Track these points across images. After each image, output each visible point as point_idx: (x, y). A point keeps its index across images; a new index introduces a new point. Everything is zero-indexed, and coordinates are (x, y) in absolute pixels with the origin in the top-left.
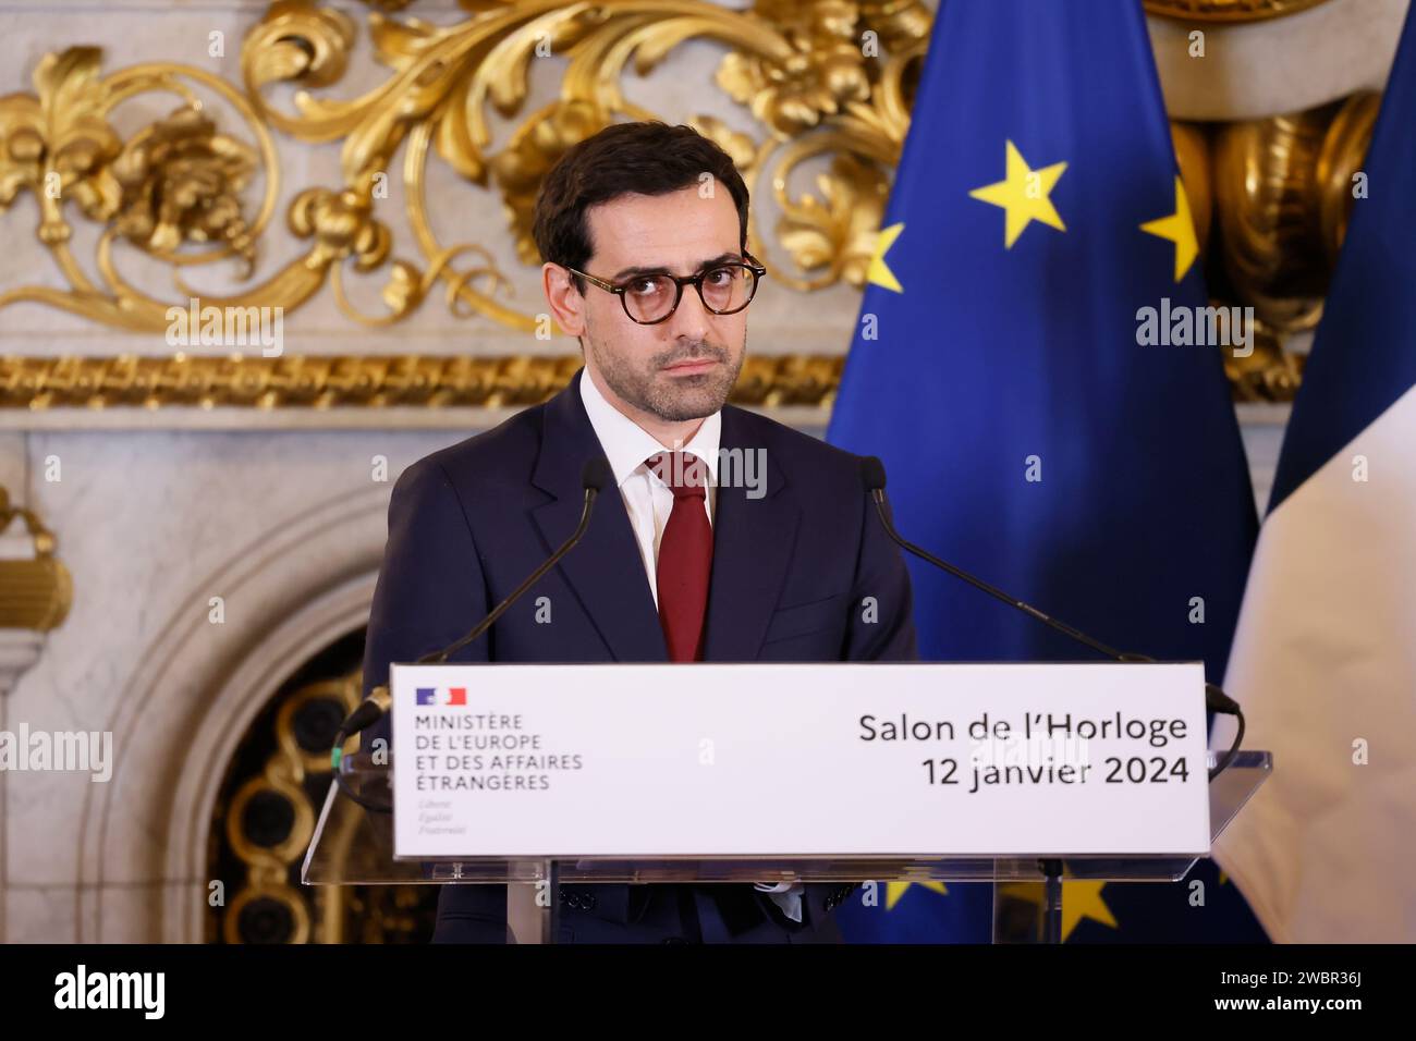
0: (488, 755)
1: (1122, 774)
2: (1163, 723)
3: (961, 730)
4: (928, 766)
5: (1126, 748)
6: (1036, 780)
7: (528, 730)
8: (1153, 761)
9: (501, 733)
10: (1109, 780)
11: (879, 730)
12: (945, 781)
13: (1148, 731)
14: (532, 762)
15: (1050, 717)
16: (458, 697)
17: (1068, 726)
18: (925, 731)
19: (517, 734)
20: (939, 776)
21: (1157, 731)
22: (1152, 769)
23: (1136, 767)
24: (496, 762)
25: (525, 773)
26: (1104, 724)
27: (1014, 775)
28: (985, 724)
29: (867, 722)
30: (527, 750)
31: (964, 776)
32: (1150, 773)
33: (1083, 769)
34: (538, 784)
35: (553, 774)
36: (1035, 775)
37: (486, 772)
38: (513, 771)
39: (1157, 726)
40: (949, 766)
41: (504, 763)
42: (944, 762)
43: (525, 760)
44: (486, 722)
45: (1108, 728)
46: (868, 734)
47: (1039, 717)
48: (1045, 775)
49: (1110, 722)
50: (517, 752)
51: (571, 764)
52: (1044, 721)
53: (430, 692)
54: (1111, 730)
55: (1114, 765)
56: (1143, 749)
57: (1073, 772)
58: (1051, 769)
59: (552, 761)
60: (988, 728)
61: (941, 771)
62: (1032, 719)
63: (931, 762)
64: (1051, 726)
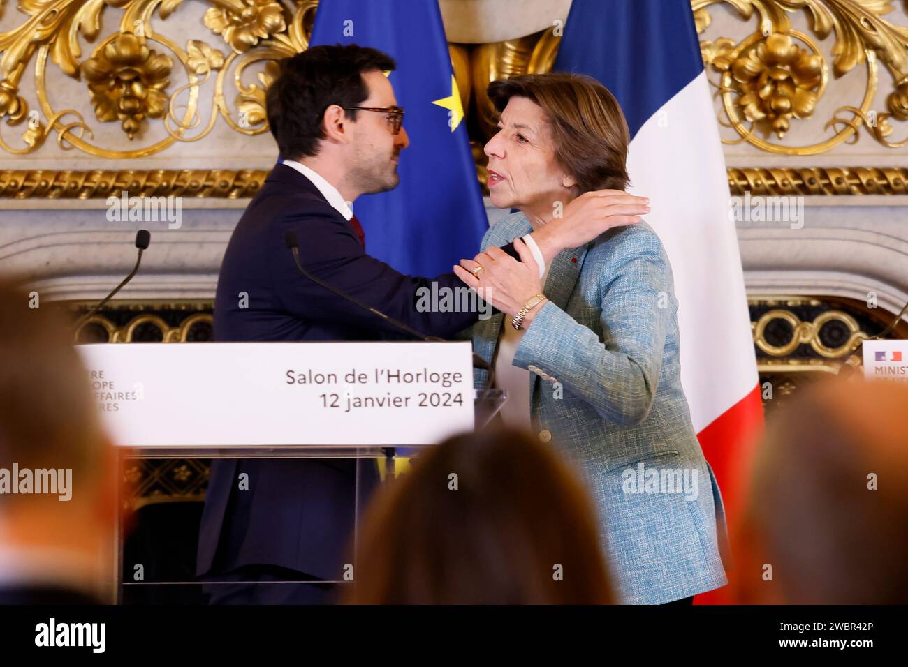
1: (427, 402)
2: (449, 374)
3: (341, 378)
4: (323, 398)
5: (430, 388)
6: (381, 405)
7: (107, 378)
8: (444, 395)
10: (421, 405)
11: (297, 378)
12: (332, 406)
13: (441, 379)
14: (109, 395)
15: (388, 371)
17: (398, 376)
18: (320, 379)
19: (101, 380)
20: (329, 403)
21: (449, 378)
22: (443, 399)
23: (435, 399)
25: (106, 401)
26: (418, 375)
27: (369, 402)
28: (353, 375)
29: (290, 374)
30: (107, 389)
31: (342, 403)
32: (442, 401)
33: (407, 399)
34: (112, 407)
35: (122, 403)
36: (381, 402)
39: (446, 376)
40: (334, 398)
42: (331, 396)
43: (106, 395)
45: (420, 377)
46: (291, 380)
47: (382, 371)
48: (386, 401)
49: (420, 374)
50: (101, 390)
51: (130, 396)
52: (385, 374)
54: (421, 378)
55: (423, 397)
56: (438, 388)
57: (401, 401)
58: (389, 399)
59: (120, 396)
60: (355, 377)
61: (330, 400)
62: (379, 372)
63: (324, 396)
64: (389, 376)
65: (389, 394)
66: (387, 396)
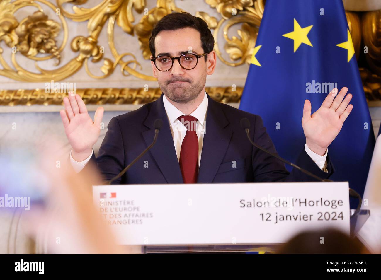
0: (123, 213)
1: (323, 218)
3: (272, 205)
5: (324, 209)
6: (296, 220)
7: (136, 205)
8: (332, 213)
9: (127, 206)
10: (319, 219)
11: (246, 204)
12: (267, 220)
13: (331, 204)
14: (137, 215)
15: (300, 200)
16: (114, 195)
17: (306, 202)
19: (133, 207)
20: (265, 218)
21: (333, 204)
22: (332, 216)
23: (327, 215)
24: (126, 215)
25: (135, 219)
26: (317, 202)
27: (289, 217)
28: (279, 202)
29: (242, 202)
30: (136, 212)
31: (273, 218)
33: (310, 216)
34: (139, 222)
35: (144, 219)
36: (295, 218)
37: (123, 219)
38: (131, 218)
39: (334, 202)
40: (268, 215)
41: (128, 215)
42: (266, 214)
43: (135, 215)
44: (122, 203)
45: (318, 203)
46: (243, 205)
47: (296, 200)
48: (299, 217)
49: (319, 201)
50: (132, 212)
51: (149, 216)
52: (298, 201)
53: (105, 194)
54: (319, 203)
55: (320, 215)
56: (329, 209)
57: (307, 217)
58: (300, 216)
59: (143, 215)
60: (281, 204)
61: (265, 217)
62: (294, 200)
63: (262, 214)
64: (300, 203)
65: (300, 213)
66: (299, 215)
